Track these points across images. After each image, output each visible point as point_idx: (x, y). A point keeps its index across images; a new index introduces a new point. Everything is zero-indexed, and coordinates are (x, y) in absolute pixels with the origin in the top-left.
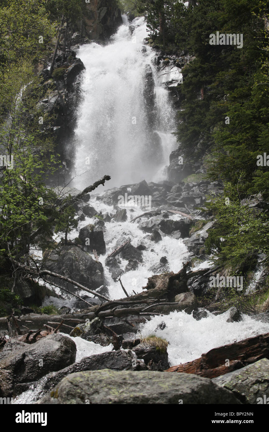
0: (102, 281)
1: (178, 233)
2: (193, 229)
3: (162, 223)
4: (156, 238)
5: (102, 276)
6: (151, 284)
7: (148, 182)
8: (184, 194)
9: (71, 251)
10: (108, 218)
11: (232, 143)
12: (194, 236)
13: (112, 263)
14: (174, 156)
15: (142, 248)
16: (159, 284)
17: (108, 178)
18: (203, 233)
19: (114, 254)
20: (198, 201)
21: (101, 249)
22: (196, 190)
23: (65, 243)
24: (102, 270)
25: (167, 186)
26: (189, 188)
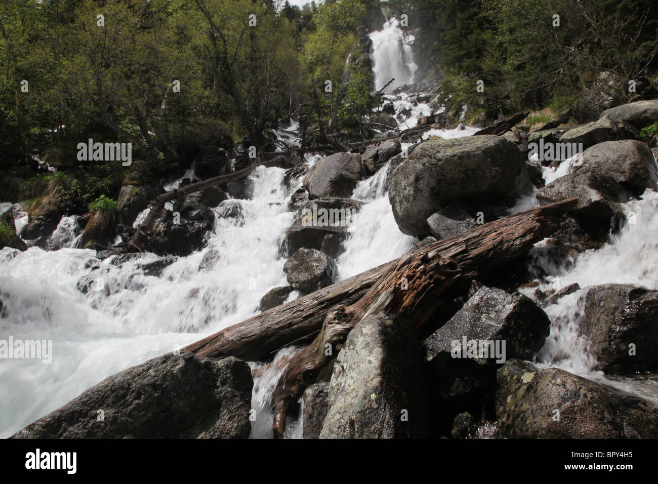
0: (396, 125)
1: (425, 102)
2: (431, 99)
3: (417, 98)
4: (416, 105)
5: (396, 123)
6: (419, 122)
7: (407, 84)
8: (423, 87)
9: (382, 115)
10: (394, 100)
11: (450, 50)
12: (432, 102)
13: (399, 117)
14: (415, 73)
15: (410, 110)
16: (423, 121)
17: (394, 79)
18: (436, 100)
19: (399, 114)
20: (430, 89)
21: (394, 113)
22: (428, 85)
23: (379, 112)
24: (395, 121)
25: (415, 85)
26: (424, 84)
